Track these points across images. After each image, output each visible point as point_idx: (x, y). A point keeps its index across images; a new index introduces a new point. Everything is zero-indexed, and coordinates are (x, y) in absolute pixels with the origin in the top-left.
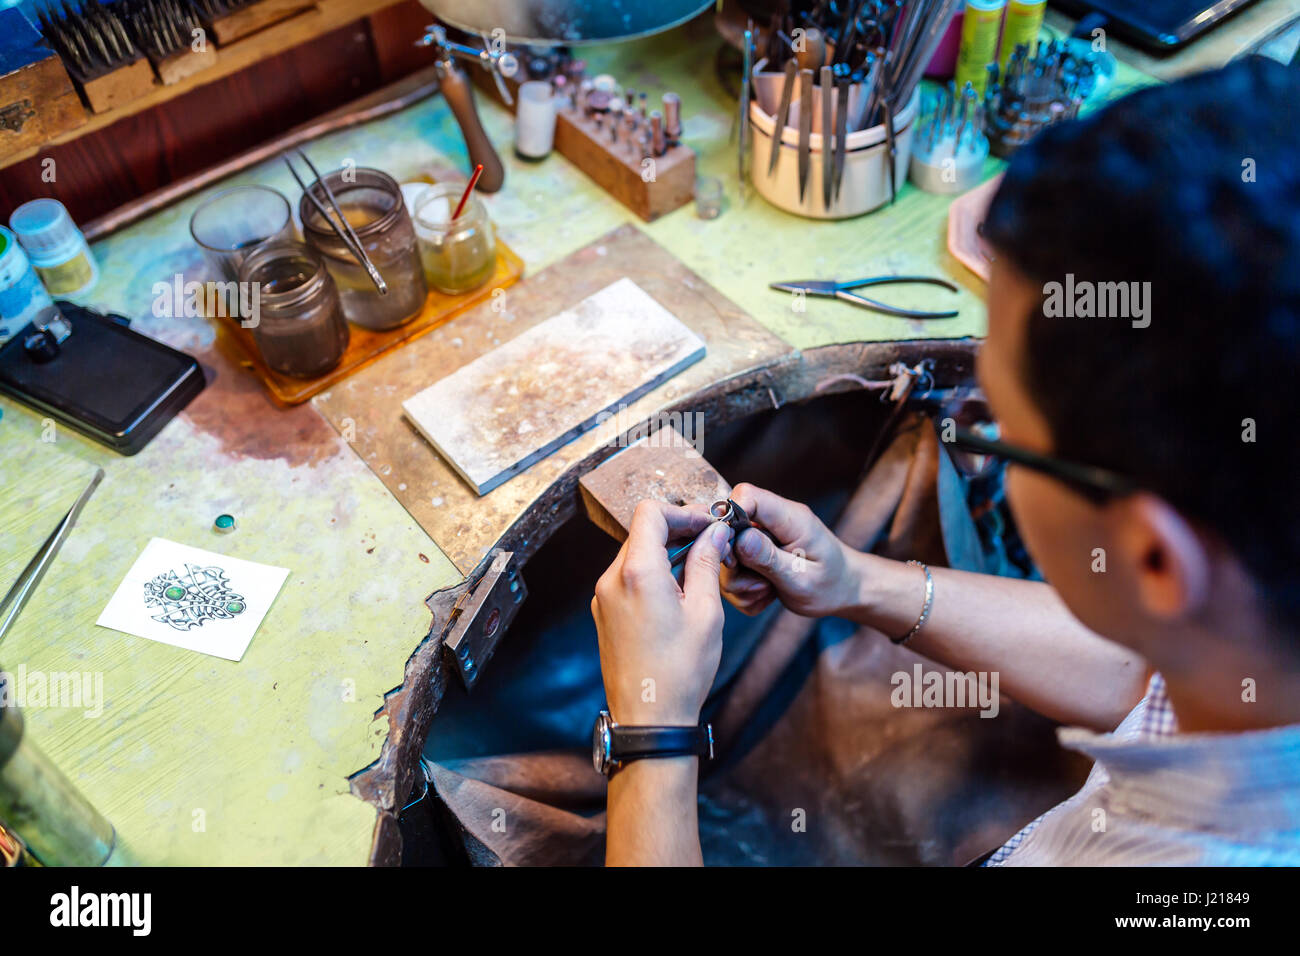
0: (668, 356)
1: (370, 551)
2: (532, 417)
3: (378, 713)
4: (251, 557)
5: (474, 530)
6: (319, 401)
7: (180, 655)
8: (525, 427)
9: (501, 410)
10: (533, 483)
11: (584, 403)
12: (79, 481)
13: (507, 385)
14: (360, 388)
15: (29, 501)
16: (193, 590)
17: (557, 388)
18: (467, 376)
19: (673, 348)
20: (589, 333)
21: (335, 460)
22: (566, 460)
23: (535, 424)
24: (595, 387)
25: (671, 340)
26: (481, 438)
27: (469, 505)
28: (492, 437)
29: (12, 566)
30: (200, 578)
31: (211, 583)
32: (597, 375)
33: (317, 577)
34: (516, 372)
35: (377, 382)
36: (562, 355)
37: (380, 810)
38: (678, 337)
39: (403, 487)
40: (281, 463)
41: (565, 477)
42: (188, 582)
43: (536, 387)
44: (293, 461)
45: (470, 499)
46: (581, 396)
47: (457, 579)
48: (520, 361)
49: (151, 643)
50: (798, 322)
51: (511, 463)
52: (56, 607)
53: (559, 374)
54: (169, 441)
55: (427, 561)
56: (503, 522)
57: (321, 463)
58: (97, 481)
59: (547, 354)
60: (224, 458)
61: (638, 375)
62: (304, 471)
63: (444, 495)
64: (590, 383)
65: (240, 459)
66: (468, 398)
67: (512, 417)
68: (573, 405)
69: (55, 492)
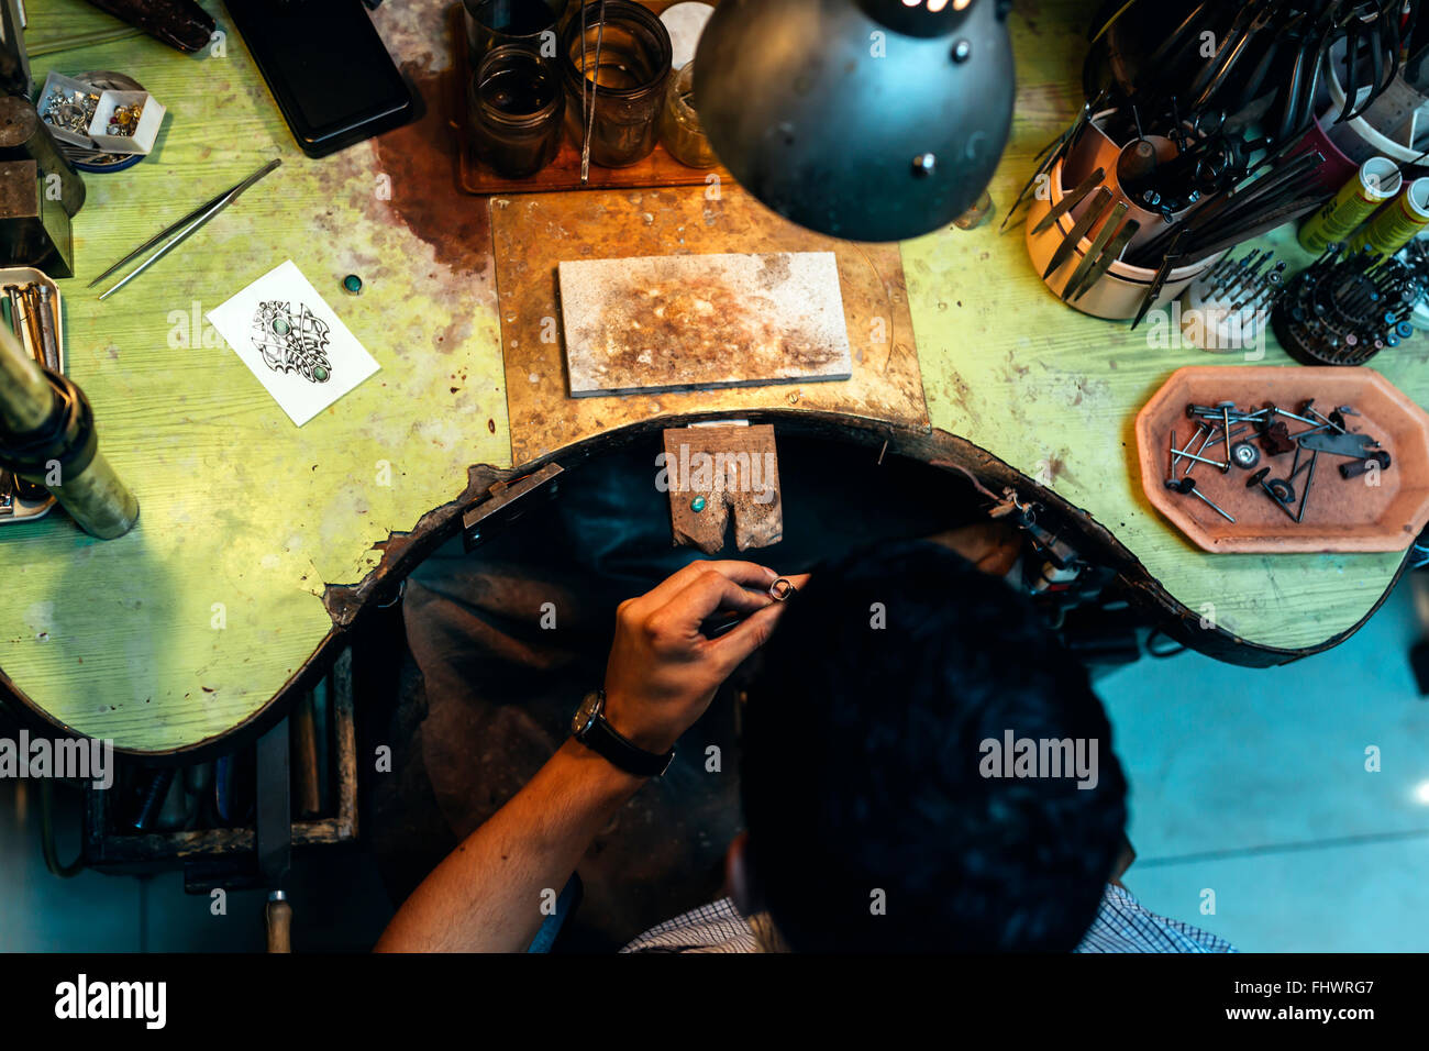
0: (812, 364)
1: (454, 390)
2: (657, 350)
3: (378, 545)
4: (357, 331)
5: (547, 427)
6: (496, 203)
7: (258, 390)
8: (646, 358)
9: (636, 325)
10: (621, 412)
11: (710, 365)
12: (256, 156)
13: (658, 301)
14: (538, 213)
15: (208, 151)
16: (297, 334)
17: (698, 334)
18: (631, 269)
19: (822, 358)
20: (763, 292)
21: (475, 276)
22: (662, 407)
23: (655, 359)
24: (731, 354)
25: (826, 347)
26: (603, 344)
27: (556, 399)
28: (613, 349)
29: (166, 210)
30: (307, 325)
31: (313, 336)
32: (739, 343)
33: (398, 386)
34: (675, 292)
35: (555, 217)
36: (724, 300)
37: (337, 625)
38: (835, 350)
39: (514, 344)
40: (429, 251)
41: (653, 422)
42: (296, 322)
43: (681, 321)
44: (441, 256)
45: (561, 394)
46: (711, 356)
47: (505, 465)
48: (684, 283)
49: (240, 363)
50: (954, 395)
51: (612, 386)
52: (184, 277)
53: (709, 320)
54: (350, 162)
55: (493, 431)
56: (574, 435)
57: (463, 272)
58: (271, 167)
59: (714, 290)
60: (386, 214)
61: (774, 366)
62: (444, 271)
63: (543, 375)
64: (728, 347)
65: (398, 224)
66: (617, 293)
67: (642, 338)
68: (699, 361)
69: (231, 155)
